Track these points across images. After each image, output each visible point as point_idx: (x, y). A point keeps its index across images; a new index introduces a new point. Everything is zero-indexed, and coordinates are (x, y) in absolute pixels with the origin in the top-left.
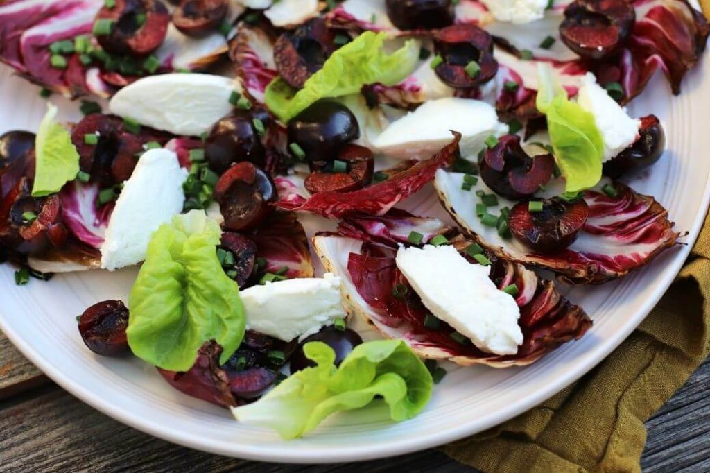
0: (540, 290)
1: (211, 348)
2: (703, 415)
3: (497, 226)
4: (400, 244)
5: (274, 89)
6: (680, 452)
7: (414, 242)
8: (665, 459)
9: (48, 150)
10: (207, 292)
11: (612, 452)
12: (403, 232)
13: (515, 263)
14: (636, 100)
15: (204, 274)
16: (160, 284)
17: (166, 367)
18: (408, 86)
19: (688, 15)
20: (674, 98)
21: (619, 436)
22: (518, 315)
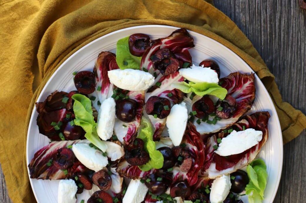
0: (247, 119)
2: (287, 84)
3: (217, 120)
4: (214, 152)
5: (141, 168)
6: (295, 96)
7: (216, 148)
8: (295, 101)
11: (291, 116)
12: (211, 149)
14: (193, 60)
18: (158, 127)
19: (177, 34)
21: (288, 112)
22: (254, 130)
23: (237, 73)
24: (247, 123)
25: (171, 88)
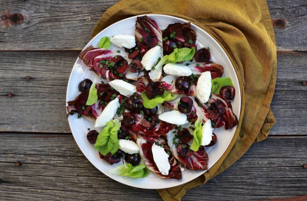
0: (176, 165)
1: (110, 153)
2: (198, 193)
3: (176, 144)
4: (154, 143)
5: (144, 93)
7: (157, 144)
9: (92, 93)
10: (112, 142)
11: (177, 196)
12: (156, 140)
13: (174, 157)
15: (113, 139)
16: (104, 138)
17: (101, 152)
18: (172, 105)
19: (235, 119)
20: (225, 130)
22: (169, 169)
23: (208, 158)
24: (174, 165)
25: (197, 114)
